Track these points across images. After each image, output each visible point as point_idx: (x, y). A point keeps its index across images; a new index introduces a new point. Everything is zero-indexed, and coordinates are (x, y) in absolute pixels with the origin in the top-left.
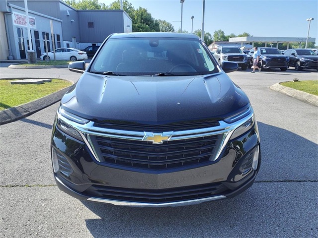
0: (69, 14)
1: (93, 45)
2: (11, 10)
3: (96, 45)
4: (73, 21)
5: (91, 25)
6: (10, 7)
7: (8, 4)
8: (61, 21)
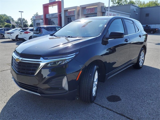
0: (135, 10)
1: (146, 26)
2: (105, 11)
3: (148, 26)
4: (137, 13)
5: (147, 15)
6: (105, 10)
7: (105, 8)
8: (130, 14)
